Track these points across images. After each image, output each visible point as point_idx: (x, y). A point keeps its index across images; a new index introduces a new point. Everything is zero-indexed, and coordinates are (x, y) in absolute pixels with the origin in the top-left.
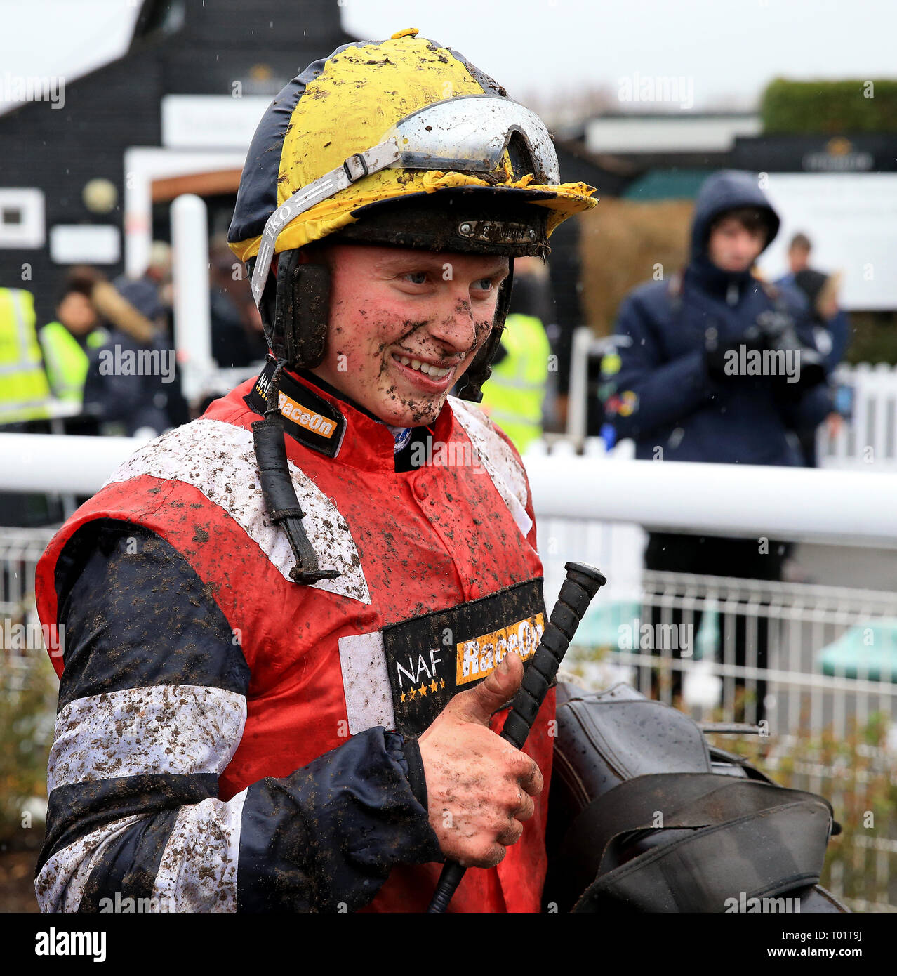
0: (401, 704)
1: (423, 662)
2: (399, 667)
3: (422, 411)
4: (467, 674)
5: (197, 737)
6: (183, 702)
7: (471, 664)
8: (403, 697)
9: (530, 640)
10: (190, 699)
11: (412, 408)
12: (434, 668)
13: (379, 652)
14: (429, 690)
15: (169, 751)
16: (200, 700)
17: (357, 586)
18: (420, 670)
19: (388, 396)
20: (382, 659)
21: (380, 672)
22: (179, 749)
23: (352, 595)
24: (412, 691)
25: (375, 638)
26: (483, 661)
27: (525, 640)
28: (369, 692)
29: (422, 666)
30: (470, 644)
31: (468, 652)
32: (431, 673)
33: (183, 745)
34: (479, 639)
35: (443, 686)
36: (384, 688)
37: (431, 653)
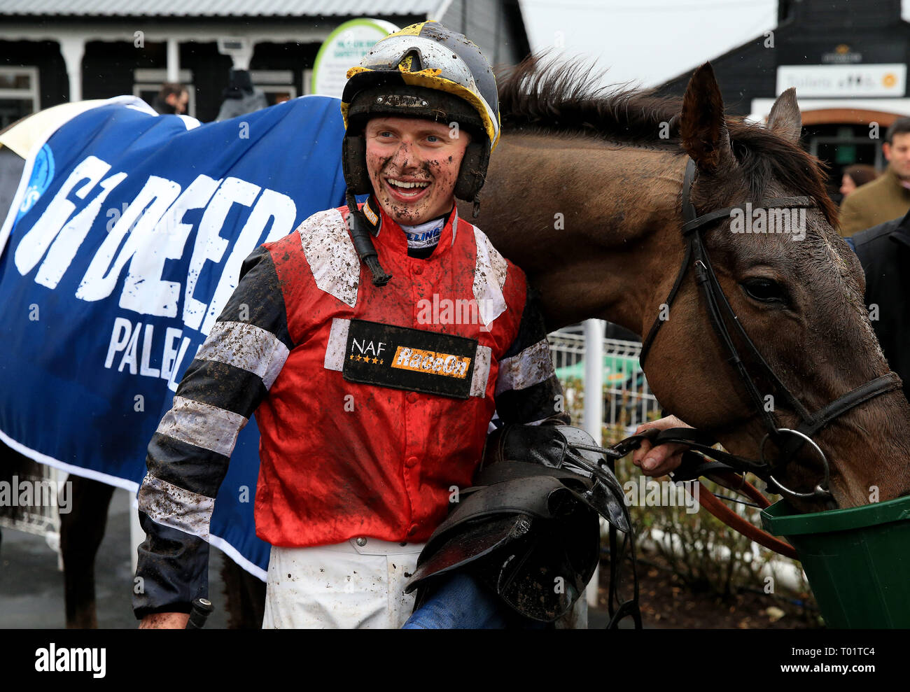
0: (349, 360)
1: (372, 346)
2: (355, 341)
3: (400, 212)
4: (399, 363)
5: (252, 352)
6: (249, 333)
7: (404, 360)
8: (352, 357)
9: (453, 367)
10: (253, 332)
11: (395, 210)
12: (379, 352)
13: (347, 330)
14: (371, 361)
15: (234, 354)
16: (257, 334)
17: (351, 298)
18: (368, 348)
19: (385, 203)
20: (347, 334)
21: (344, 340)
22: (240, 354)
23: (346, 301)
24: (359, 356)
25: (347, 322)
26: (412, 361)
27: (449, 365)
28: (337, 348)
29: (370, 347)
30: (407, 350)
31: (404, 353)
32: (376, 353)
33: (242, 353)
34: (413, 350)
35: (381, 363)
36: (343, 349)
37: (380, 344)
